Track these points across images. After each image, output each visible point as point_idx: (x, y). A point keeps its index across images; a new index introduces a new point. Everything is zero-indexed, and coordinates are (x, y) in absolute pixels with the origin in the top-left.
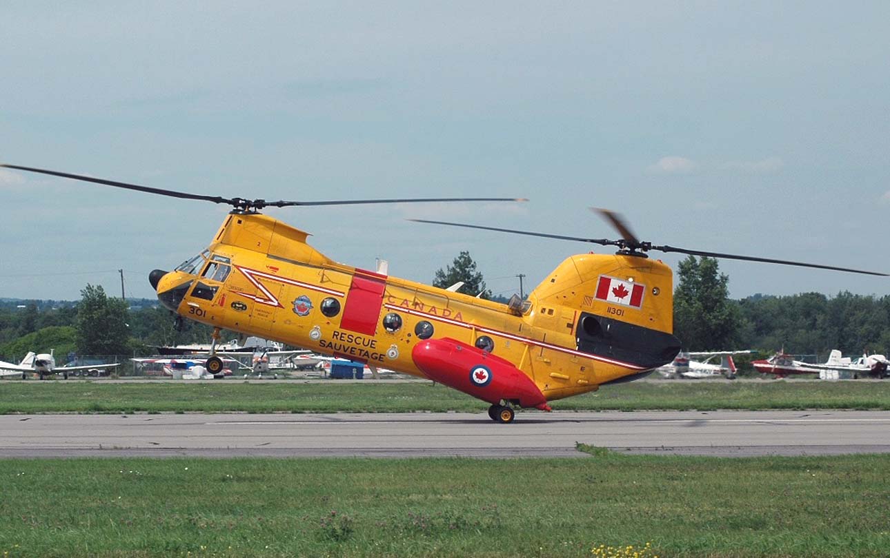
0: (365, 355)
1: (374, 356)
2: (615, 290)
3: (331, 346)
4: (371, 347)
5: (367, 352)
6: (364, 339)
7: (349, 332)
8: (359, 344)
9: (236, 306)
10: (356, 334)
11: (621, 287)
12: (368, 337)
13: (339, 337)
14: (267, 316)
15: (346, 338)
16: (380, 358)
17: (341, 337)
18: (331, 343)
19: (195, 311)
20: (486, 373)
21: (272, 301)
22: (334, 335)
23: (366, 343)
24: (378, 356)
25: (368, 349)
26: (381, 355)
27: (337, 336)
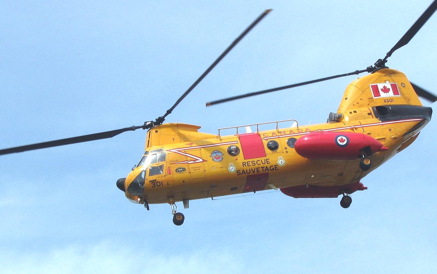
0: (266, 170)
1: (271, 168)
2: (382, 90)
3: (245, 173)
4: (267, 163)
5: (266, 167)
6: (262, 160)
7: (251, 160)
8: (260, 164)
9: (178, 171)
10: (255, 160)
11: (385, 87)
12: (263, 159)
13: (246, 165)
14: (199, 169)
15: (251, 164)
16: (275, 168)
17: (248, 164)
18: (243, 170)
19: (156, 184)
20: (344, 138)
21: (199, 160)
22: (243, 165)
23: (264, 162)
24: (274, 167)
25: (266, 165)
26: (275, 166)
27: (245, 165)
